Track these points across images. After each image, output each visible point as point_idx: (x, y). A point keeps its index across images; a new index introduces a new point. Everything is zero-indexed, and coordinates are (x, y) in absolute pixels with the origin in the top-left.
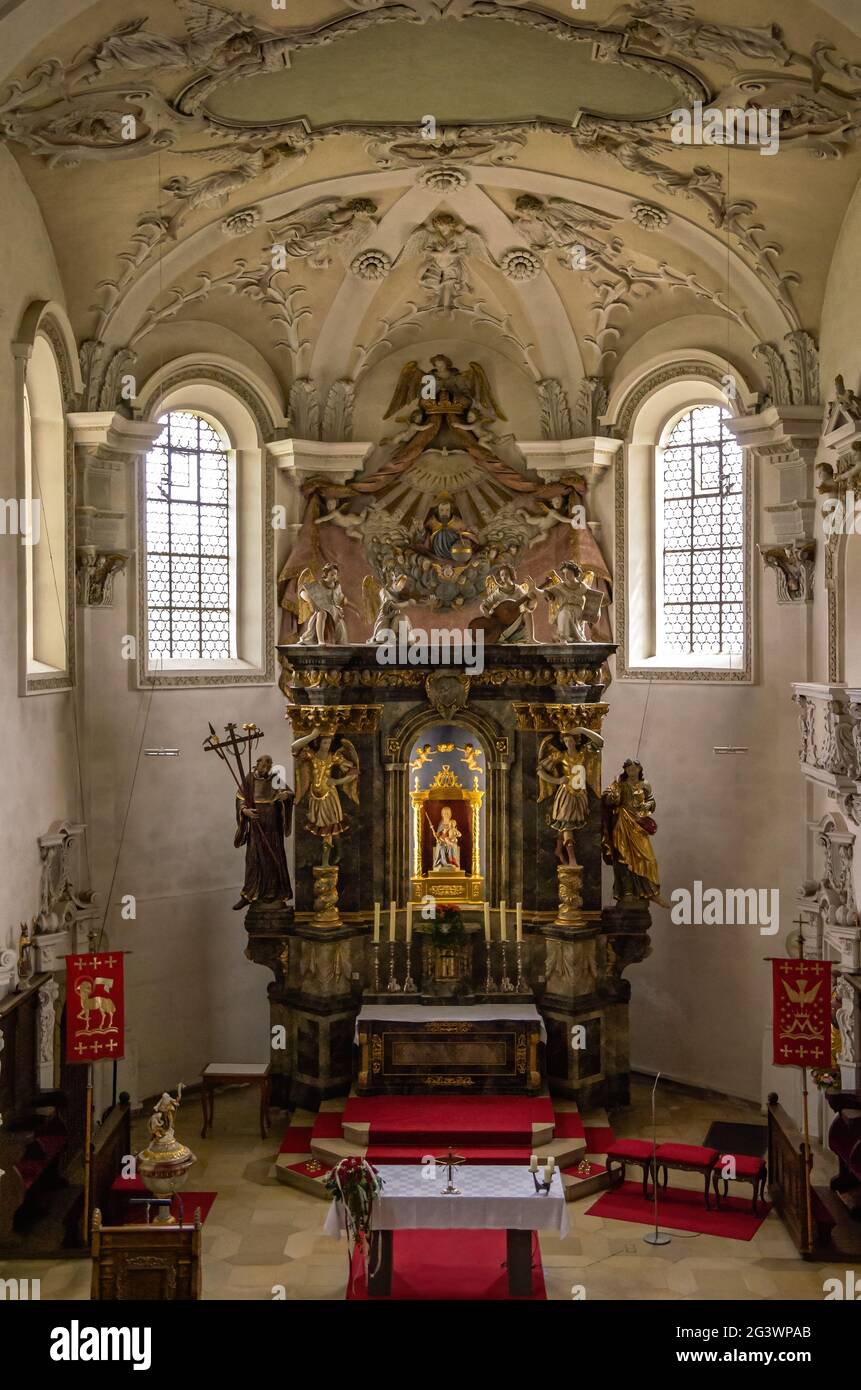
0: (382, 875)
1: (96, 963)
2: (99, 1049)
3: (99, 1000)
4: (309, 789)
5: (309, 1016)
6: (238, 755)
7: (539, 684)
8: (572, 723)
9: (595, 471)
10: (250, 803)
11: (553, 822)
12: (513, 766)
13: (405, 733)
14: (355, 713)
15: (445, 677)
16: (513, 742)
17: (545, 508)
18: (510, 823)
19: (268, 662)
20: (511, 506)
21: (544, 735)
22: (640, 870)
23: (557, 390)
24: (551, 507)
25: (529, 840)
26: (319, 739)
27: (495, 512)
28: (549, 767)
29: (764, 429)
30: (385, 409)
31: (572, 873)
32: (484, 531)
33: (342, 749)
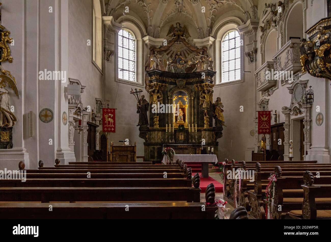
0: (167, 120)
1: (109, 110)
2: (110, 130)
3: (110, 119)
4: (152, 101)
5: (153, 146)
6: (137, 95)
7: (200, 80)
8: (207, 87)
9: (209, 45)
10: (140, 104)
11: (203, 108)
12: (194, 98)
13: (172, 91)
14: (162, 86)
15: (180, 80)
16: (194, 94)
17: (199, 54)
18: (194, 110)
19: (143, 82)
20: (192, 54)
21: (201, 91)
22: (220, 119)
23: (202, 30)
24: (200, 54)
25: (198, 112)
26: (155, 90)
27: (189, 55)
28: (202, 97)
29: (246, 27)
30: (166, 35)
31: (207, 118)
32: (186, 59)
33: (159, 93)
